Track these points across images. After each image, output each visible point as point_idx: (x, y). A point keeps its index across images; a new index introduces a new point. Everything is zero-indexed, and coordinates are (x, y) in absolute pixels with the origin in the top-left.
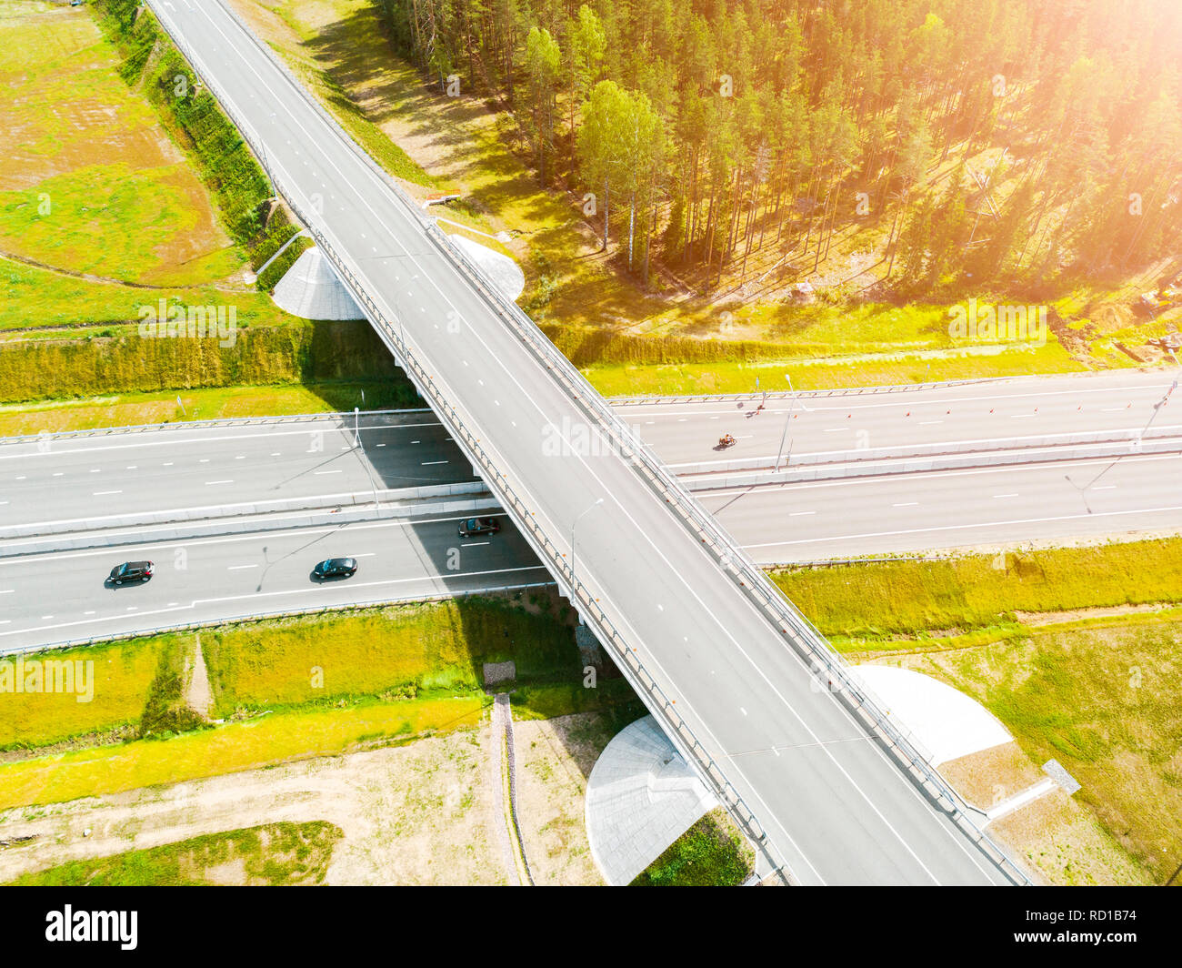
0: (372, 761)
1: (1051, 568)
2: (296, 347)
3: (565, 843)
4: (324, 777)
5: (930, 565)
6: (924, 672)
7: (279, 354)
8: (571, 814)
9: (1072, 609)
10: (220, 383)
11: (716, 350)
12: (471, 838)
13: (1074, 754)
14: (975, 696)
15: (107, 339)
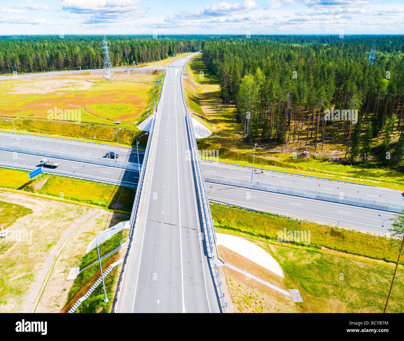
0: (58, 204)
1: (349, 236)
2: (134, 136)
3: (86, 238)
4: (42, 202)
5: (292, 221)
6: (261, 247)
7: (129, 137)
8: (96, 232)
9: (351, 253)
10: (111, 141)
11: (261, 160)
12: (62, 226)
13: (310, 292)
14: (278, 260)
15: (92, 126)
